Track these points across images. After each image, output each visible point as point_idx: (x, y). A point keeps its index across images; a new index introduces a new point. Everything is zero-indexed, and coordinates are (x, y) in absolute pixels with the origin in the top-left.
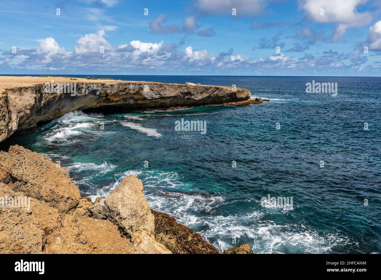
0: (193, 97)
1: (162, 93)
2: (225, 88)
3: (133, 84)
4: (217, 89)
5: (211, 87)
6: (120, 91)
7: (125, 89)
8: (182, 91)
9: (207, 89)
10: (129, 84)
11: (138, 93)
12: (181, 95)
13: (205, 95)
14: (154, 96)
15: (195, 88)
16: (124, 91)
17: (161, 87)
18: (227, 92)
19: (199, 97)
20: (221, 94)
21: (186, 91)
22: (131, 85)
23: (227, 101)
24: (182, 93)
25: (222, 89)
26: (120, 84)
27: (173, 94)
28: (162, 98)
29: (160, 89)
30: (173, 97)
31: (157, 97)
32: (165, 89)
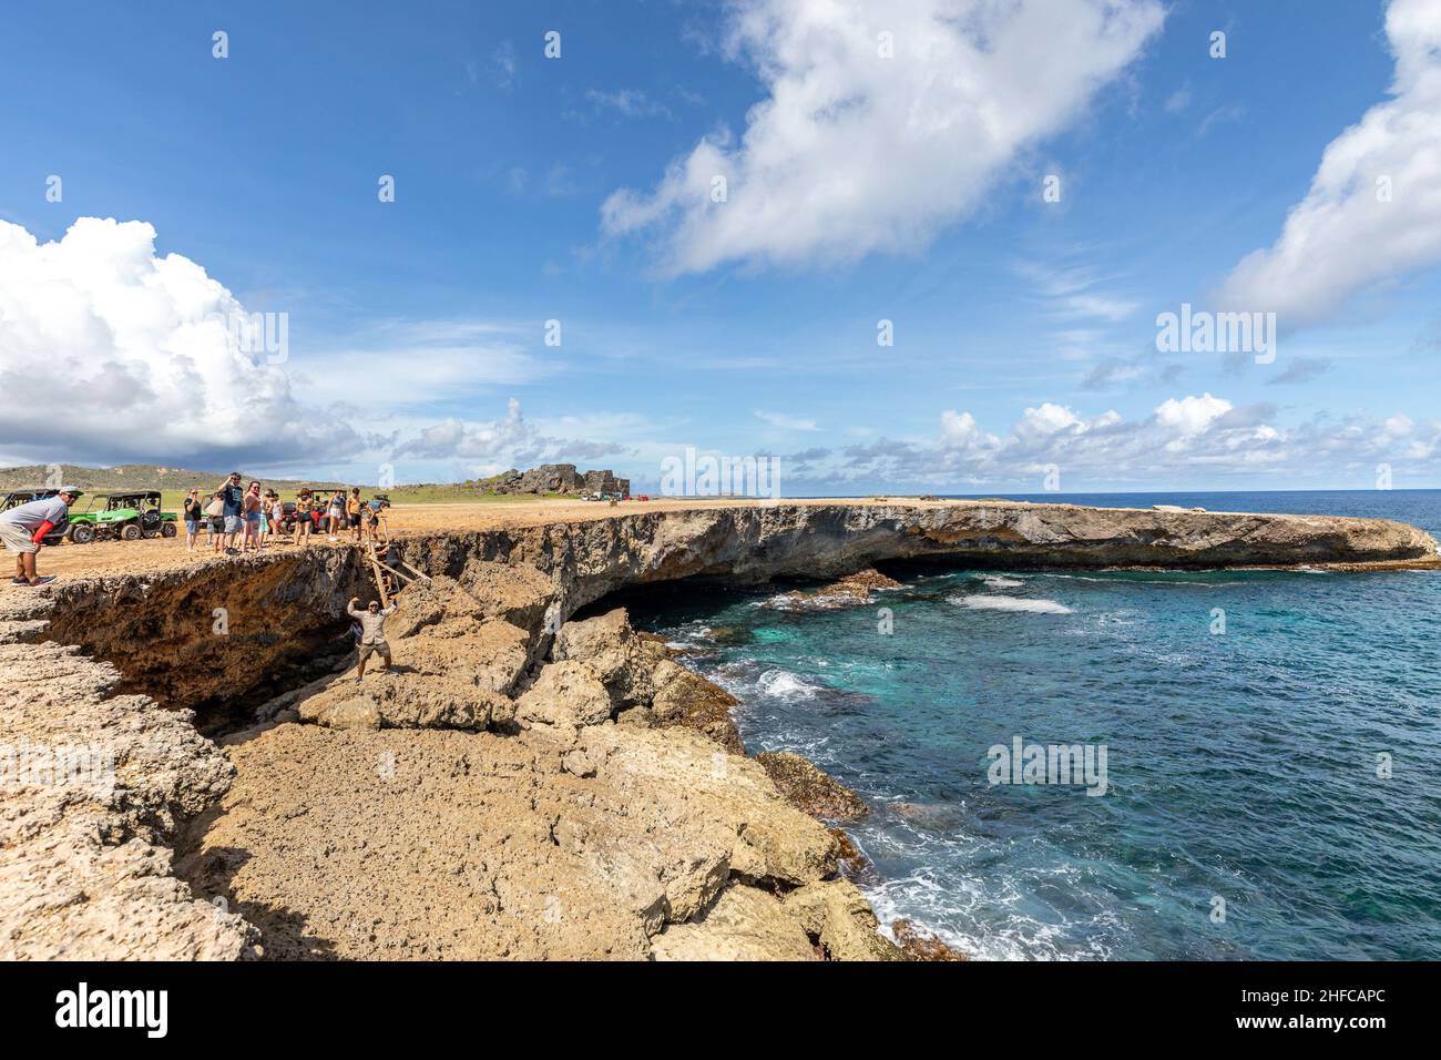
0: (1174, 542)
1: (1074, 530)
2: (1294, 519)
3: (987, 508)
4: (1265, 522)
5: (1240, 518)
6: (955, 524)
7: (968, 519)
8: (1138, 527)
9: (1226, 523)
10: (977, 508)
11: (1003, 528)
12: (1134, 536)
13: (1217, 539)
14: (1053, 536)
15: (1182, 519)
16: (964, 525)
17: (1071, 516)
18: (1302, 531)
19: (1199, 543)
20: (1277, 536)
21: (1149, 526)
22: (983, 512)
23: (1311, 559)
24: (1138, 532)
25: (1281, 524)
26: (954, 509)
27: (1106, 535)
28: (1075, 541)
29: (1070, 520)
30: (1114, 539)
31: (1062, 539)
32: (1085, 521)
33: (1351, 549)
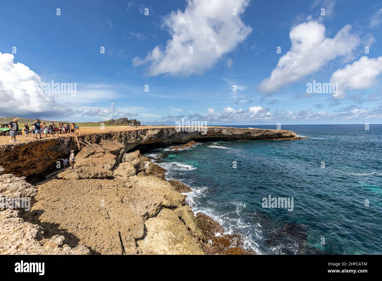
0: (252, 135)
1: (233, 133)
2: (273, 130)
3: (216, 128)
4: (268, 131)
5: (263, 130)
6: (210, 131)
7: (213, 130)
8: (245, 132)
9: (261, 131)
10: (215, 128)
11: (219, 132)
12: (244, 134)
13: (259, 134)
14: (229, 134)
15: (253, 130)
16: (212, 131)
17: (233, 130)
18: (274, 132)
19: (256, 135)
20: (270, 134)
21: (247, 132)
22: (216, 129)
23: (276, 138)
24: (245, 133)
25: (271, 131)
26: (210, 128)
27: (239, 133)
28: (233, 135)
29: (232, 130)
30: (241, 134)
31: (231, 134)
32: (235, 131)
33: (282, 136)
